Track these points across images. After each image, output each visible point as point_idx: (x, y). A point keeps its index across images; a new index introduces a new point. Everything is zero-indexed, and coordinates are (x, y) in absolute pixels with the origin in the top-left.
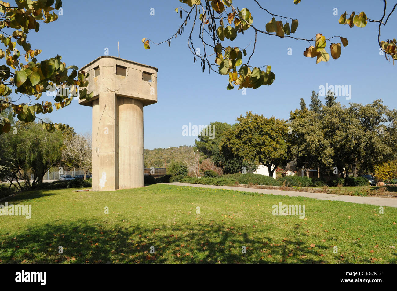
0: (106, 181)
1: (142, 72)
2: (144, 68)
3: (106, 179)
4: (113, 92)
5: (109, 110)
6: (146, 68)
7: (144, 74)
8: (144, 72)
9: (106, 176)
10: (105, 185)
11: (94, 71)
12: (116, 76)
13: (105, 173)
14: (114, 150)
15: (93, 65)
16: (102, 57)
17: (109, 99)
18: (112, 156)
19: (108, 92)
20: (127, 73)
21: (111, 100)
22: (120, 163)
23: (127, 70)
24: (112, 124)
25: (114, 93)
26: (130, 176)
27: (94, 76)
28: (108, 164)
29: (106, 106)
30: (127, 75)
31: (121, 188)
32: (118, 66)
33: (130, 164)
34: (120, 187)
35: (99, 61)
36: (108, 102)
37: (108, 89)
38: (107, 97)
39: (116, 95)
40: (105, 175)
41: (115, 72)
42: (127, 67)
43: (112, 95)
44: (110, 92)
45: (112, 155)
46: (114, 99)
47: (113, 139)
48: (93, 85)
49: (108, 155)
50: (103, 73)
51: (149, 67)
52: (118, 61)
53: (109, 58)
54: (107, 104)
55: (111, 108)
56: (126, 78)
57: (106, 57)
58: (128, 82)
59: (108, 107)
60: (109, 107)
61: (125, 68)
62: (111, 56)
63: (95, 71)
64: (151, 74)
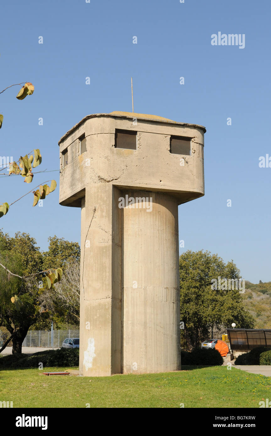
0: (95, 355)
1: (170, 136)
2: (173, 128)
3: (95, 353)
4: (109, 182)
5: (102, 216)
6: (177, 129)
7: (173, 140)
8: (173, 137)
9: (95, 346)
10: (93, 364)
11: (78, 143)
12: (115, 152)
13: (93, 340)
14: (110, 296)
15: (77, 131)
16: (89, 118)
17: (101, 195)
18: (107, 307)
19: (100, 184)
20: (137, 142)
21: (105, 198)
22: (125, 319)
23: (137, 137)
24: (106, 244)
25: (111, 183)
26: (146, 348)
27: (80, 152)
28: (98, 322)
29: (95, 210)
30: (137, 146)
31: (127, 371)
32: (118, 131)
33: (145, 323)
34: (125, 370)
35: (85, 123)
36: (99, 201)
37: (99, 177)
38: (98, 191)
39: (115, 187)
40: (93, 344)
41: (114, 144)
42: (136, 132)
43: (107, 188)
44: (103, 183)
45: (105, 305)
46: (111, 196)
47: (108, 274)
48: (78, 170)
49: (100, 304)
50: (92, 147)
51: (184, 126)
52: (119, 121)
53: (102, 118)
54: (97, 206)
55: (104, 214)
56: (135, 152)
57: (95, 116)
58: (139, 159)
59: (99, 211)
60: (102, 211)
61: (135, 133)
62: (105, 114)
63: (80, 144)
64: (189, 139)
